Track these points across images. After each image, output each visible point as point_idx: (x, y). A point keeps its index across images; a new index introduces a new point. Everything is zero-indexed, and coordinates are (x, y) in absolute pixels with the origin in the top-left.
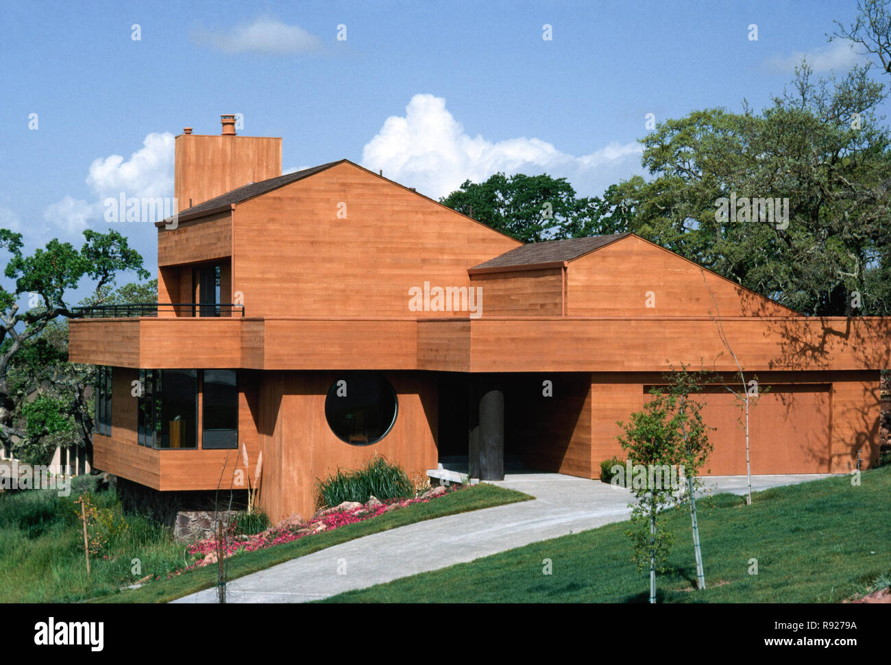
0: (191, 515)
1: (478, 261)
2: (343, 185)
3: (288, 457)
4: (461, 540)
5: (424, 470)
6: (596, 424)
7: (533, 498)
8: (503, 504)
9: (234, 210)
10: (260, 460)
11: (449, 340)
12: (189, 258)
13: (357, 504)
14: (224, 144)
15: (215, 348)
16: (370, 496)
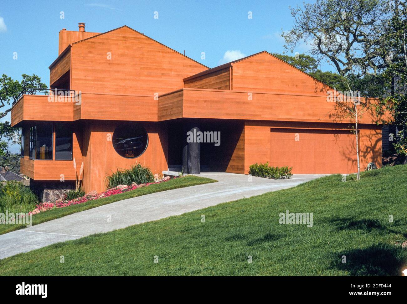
0: (50, 192)
1: (187, 75)
2: (124, 37)
3: (93, 163)
4: (176, 202)
5: (161, 171)
6: (246, 147)
7: (217, 181)
8: (200, 184)
9: (72, 47)
10: (82, 166)
11: (173, 103)
12: (58, 77)
13: (125, 186)
14: (79, 35)
15: (61, 111)
16: (132, 182)
